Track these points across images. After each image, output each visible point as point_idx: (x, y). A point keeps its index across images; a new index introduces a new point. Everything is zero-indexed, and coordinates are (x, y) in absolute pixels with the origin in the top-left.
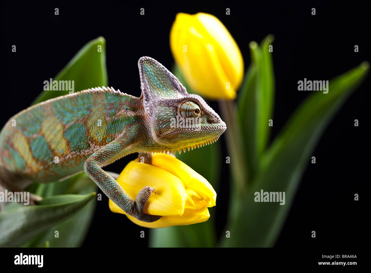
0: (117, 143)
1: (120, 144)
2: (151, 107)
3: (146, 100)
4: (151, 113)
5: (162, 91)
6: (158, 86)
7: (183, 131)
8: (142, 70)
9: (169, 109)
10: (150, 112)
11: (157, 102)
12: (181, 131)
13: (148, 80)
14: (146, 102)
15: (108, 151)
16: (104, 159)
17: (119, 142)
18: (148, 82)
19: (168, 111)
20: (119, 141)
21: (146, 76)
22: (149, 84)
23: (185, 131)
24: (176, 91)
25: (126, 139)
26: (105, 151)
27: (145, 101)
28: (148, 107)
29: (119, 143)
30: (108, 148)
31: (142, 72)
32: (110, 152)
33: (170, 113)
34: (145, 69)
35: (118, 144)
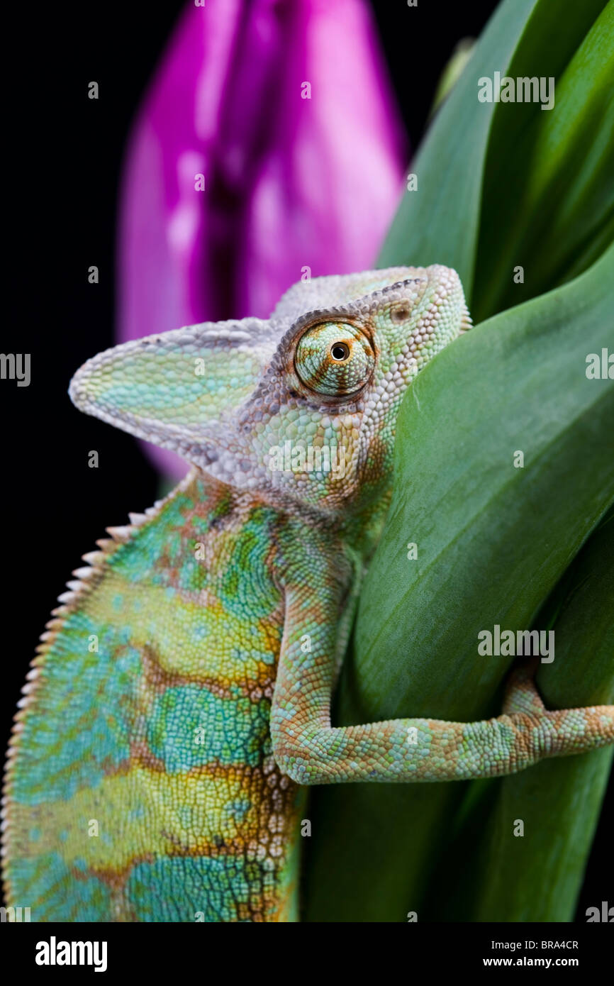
0: (304, 626)
1: (314, 624)
2: (241, 465)
3: (210, 461)
4: (258, 478)
5: (212, 397)
6: (193, 397)
7: (377, 420)
8: (109, 411)
9: (283, 417)
10: (254, 476)
11: (237, 436)
12: (374, 424)
13: (153, 416)
14: (215, 466)
15: (306, 669)
16: (320, 701)
17: (307, 621)
18: (160, 419)
19: (287, 425)
20: (303, 619)
21: (138, 414)
22: (165, 420)
23: (382, 412)
24: (239, 353)
25: (312, 597)
26: (300, 679)
27: (211, 469)
28: (236, 471)
29: (311, 622)
30: (298, 662)
31: (117, 416)
32: (312, 667)
33: (295, 422)
34: (112, 401)
35: (309, 627)
